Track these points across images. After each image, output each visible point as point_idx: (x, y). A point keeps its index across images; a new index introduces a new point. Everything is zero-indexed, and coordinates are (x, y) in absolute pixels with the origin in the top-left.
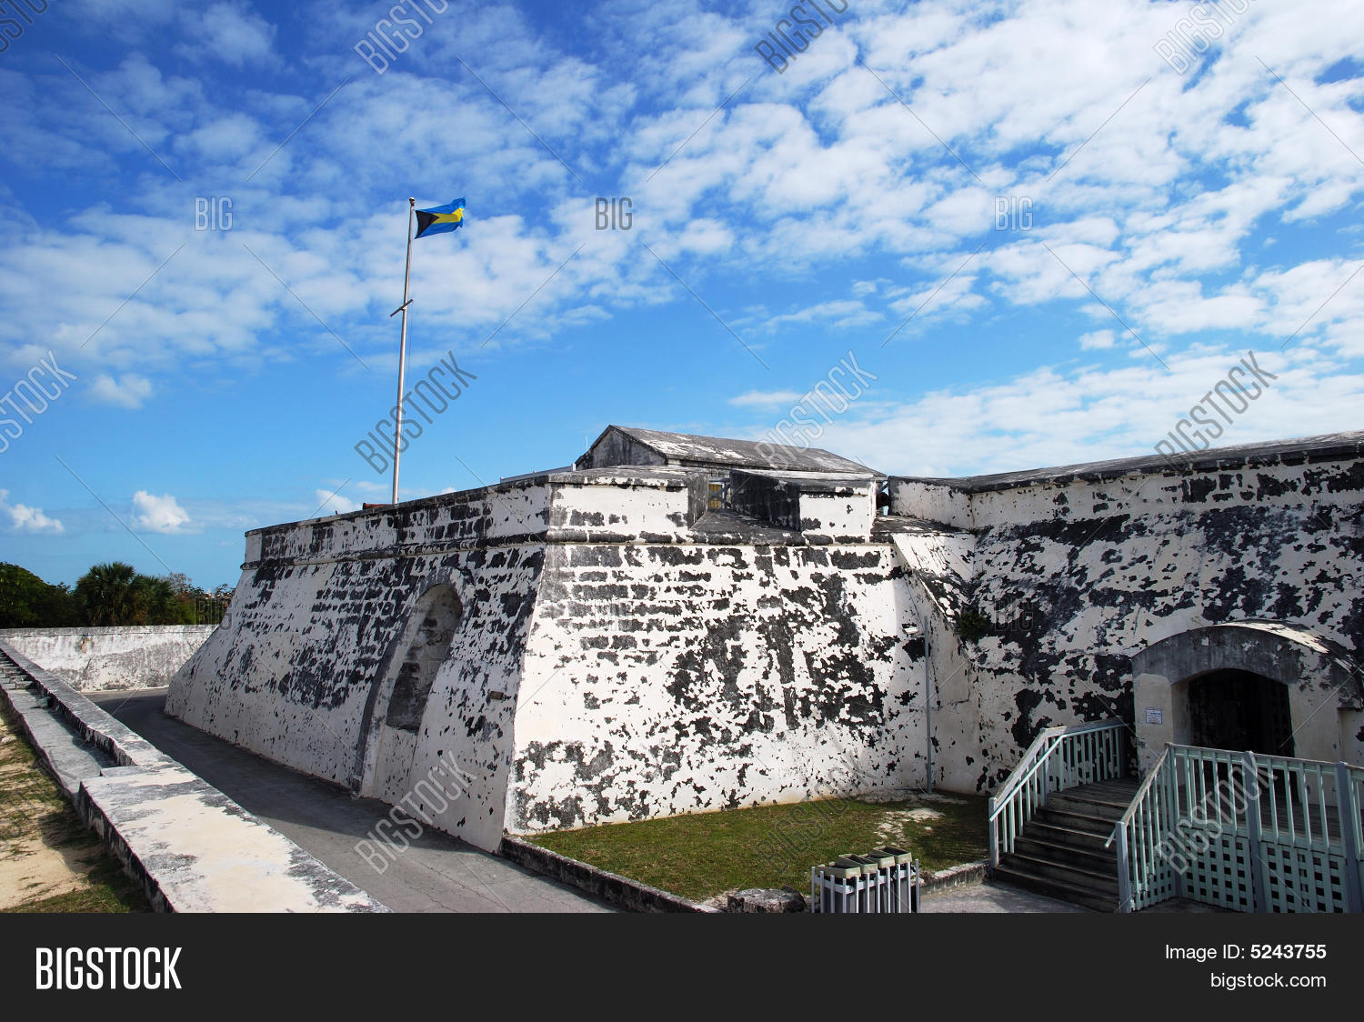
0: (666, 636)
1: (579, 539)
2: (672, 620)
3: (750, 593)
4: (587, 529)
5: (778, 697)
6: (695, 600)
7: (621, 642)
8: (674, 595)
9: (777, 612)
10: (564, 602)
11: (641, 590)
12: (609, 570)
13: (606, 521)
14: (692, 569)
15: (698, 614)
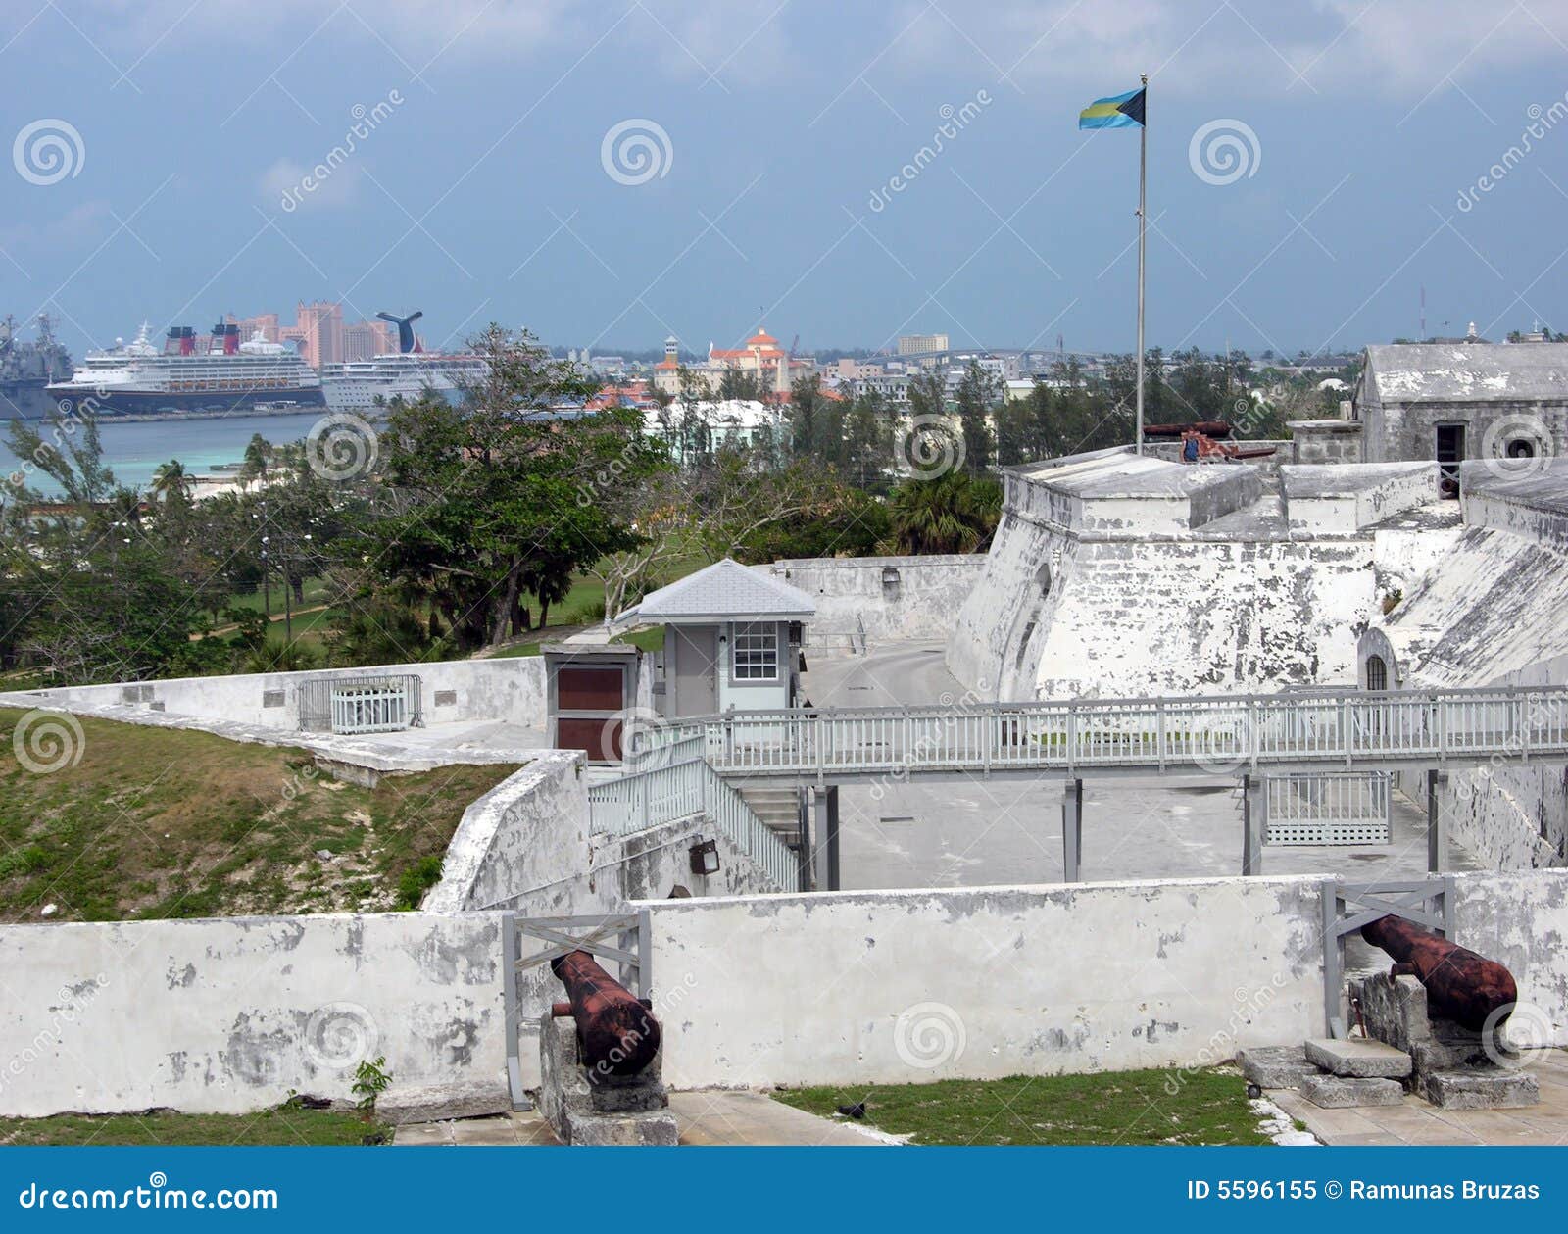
0: (1155, 611)
1: (1103, 541)
2: (1164, 600)
3: (1232, 579)
4: (1110, 532)
5: (1231, 660)
6: (1183, 586)
7: (1120, 614)
8: (1169, 581)
9: (1248, 596)
10: (1086, 585)
11: (1143, 577)
12: (1121, 562)
13: (1124, 525)
14: (1187, 561)
15: (1184, 596)
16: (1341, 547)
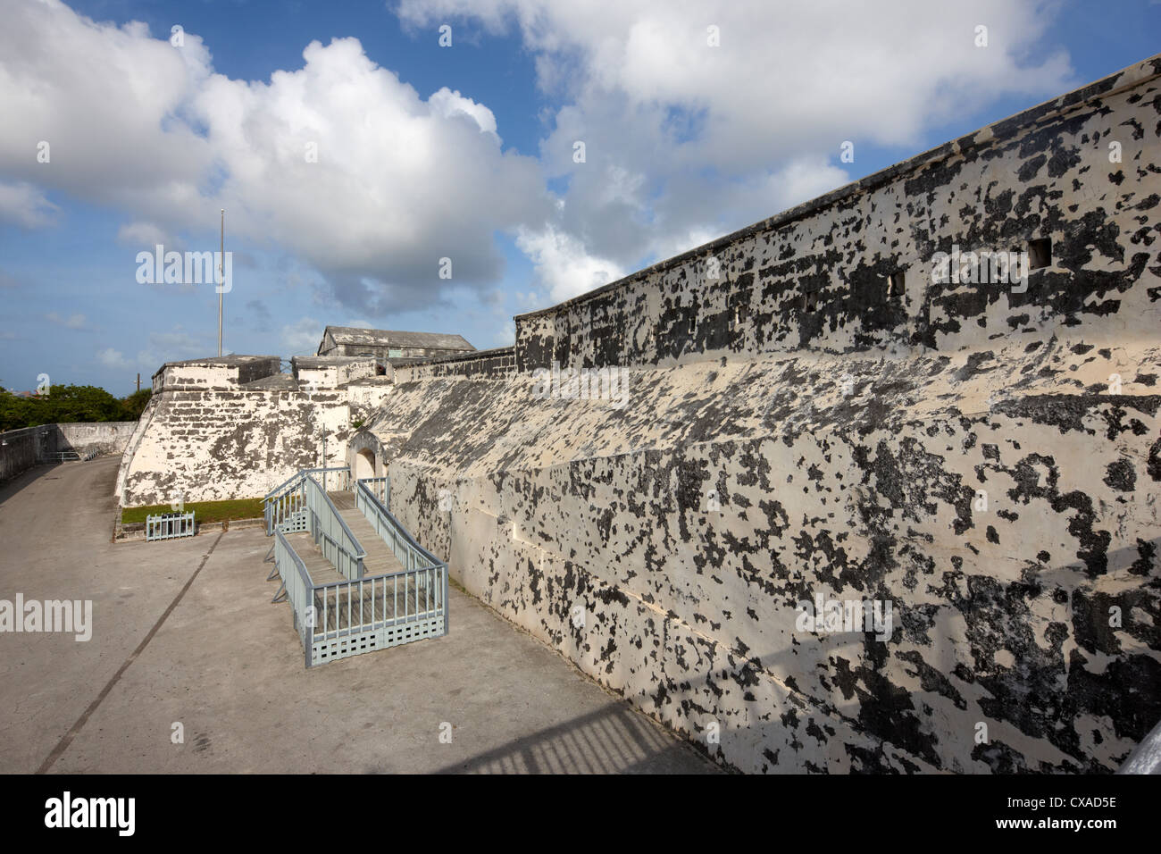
0: (215, 429)
1: (181, 389)
2: (219, 423)
3: (263, 412)
4: (185, 385)
5: (264, 455)
6: (234, 415)
7: (190, 432)
8: (224, 413)
9: (275, 420)
10: (168, 416)
11: (207, 411)
12: (193, 403)
13: (196, 381)
14: (236, 402)
15: (234, 420)
16: (328, 394)
